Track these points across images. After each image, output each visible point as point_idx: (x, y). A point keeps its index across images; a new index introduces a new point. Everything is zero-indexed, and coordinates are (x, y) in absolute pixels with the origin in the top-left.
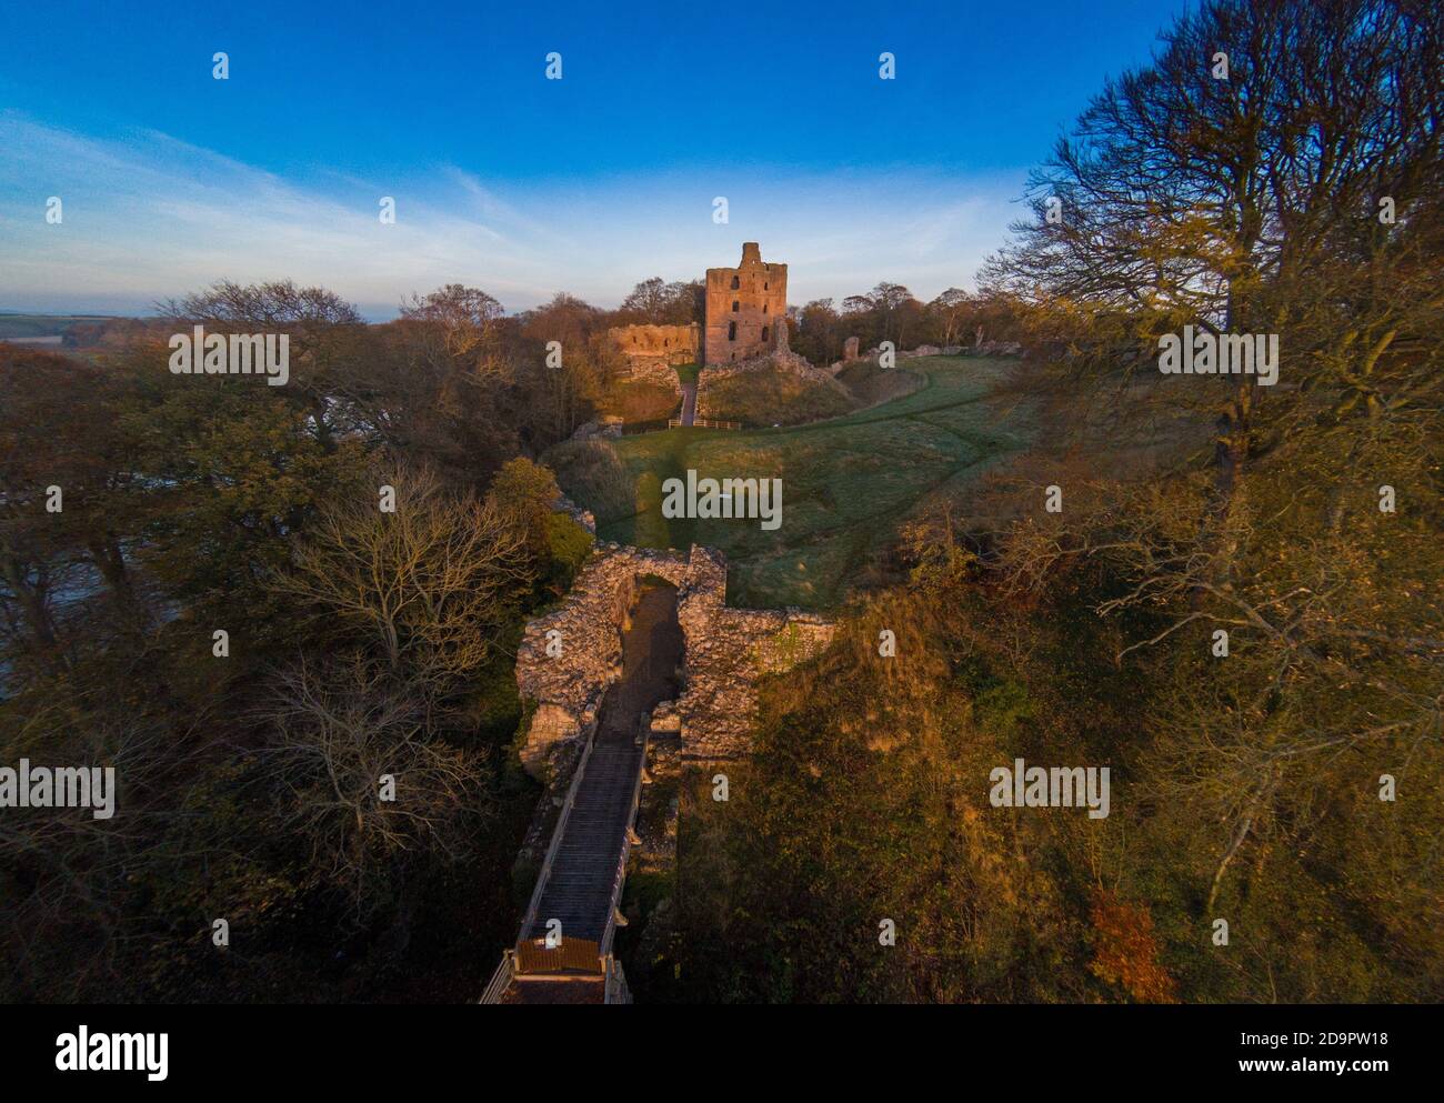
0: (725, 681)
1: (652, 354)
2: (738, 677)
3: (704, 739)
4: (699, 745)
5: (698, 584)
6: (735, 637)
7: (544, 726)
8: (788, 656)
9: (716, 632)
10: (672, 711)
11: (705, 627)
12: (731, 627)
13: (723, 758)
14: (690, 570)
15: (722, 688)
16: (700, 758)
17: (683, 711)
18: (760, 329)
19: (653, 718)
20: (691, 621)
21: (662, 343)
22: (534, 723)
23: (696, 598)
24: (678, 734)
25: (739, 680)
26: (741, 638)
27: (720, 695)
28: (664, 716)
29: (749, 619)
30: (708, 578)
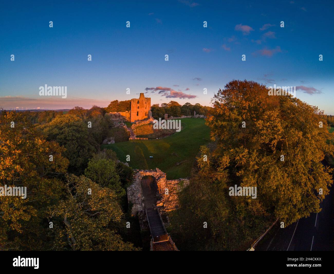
0: (171, 194)
1: (116, 119)
2: (173, 193)
3: (169, 206)
4: (168, 207)
5: (161, 176)
6: (171, 186)
7: (134, 209)
8: (182, 188)
9: (167, 185)
10: (161, 202)
11: (164, 185)
12: (170, 184)
13: (174, 208)
14: (158, 173)
15: (171, 196)
16: (169, 209)
17: (163, 202)
18: (145, 113)
19: (157, 204)
20: (161, 184)
21: (118, 116)
22: (132, 208)
23: (162, 179)
24: (163, 206)
25: (174, 194)
26: (172, 186)
27: (171, 197)
28: (159, 203)
29: (173, 182)
30: (162, 175)
